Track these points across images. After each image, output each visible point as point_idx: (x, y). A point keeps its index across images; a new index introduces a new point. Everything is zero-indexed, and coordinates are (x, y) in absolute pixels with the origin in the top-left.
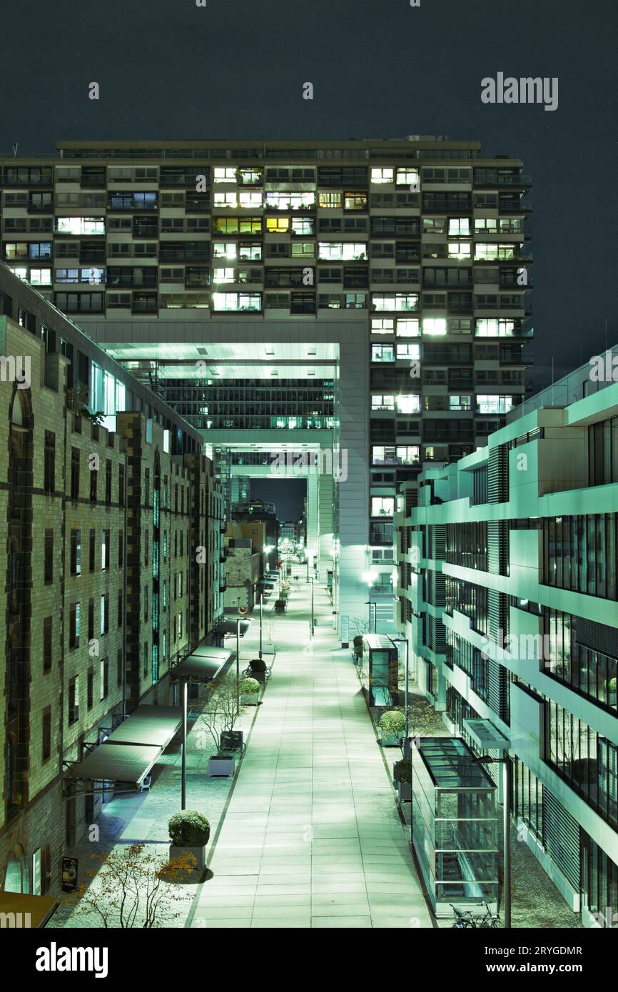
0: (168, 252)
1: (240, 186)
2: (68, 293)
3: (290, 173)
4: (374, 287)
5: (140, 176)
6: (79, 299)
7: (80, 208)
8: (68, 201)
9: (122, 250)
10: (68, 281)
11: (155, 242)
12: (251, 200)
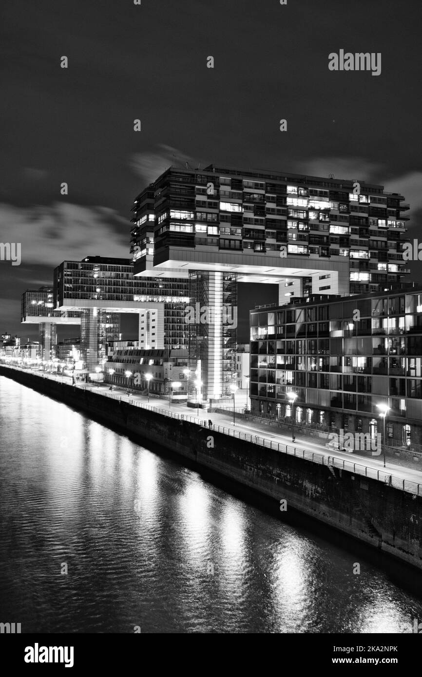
0: (269, 223)
1: (299, 196)
2: (225, 239)
3: (318, 192)
4: (353, 247)
5: (257, 186)
6: (230, 242)
7: (230, 199)
8: (225, 195)
9: (248, 221)
10: (226, 233)
11: (264, 218)
12: (302, 203)
